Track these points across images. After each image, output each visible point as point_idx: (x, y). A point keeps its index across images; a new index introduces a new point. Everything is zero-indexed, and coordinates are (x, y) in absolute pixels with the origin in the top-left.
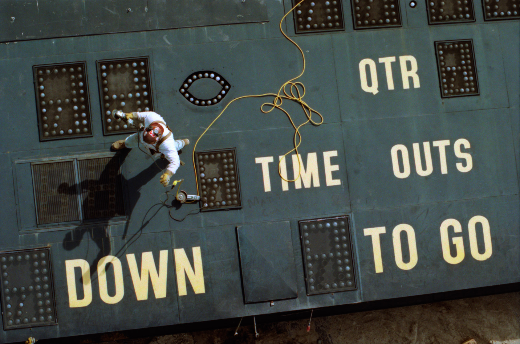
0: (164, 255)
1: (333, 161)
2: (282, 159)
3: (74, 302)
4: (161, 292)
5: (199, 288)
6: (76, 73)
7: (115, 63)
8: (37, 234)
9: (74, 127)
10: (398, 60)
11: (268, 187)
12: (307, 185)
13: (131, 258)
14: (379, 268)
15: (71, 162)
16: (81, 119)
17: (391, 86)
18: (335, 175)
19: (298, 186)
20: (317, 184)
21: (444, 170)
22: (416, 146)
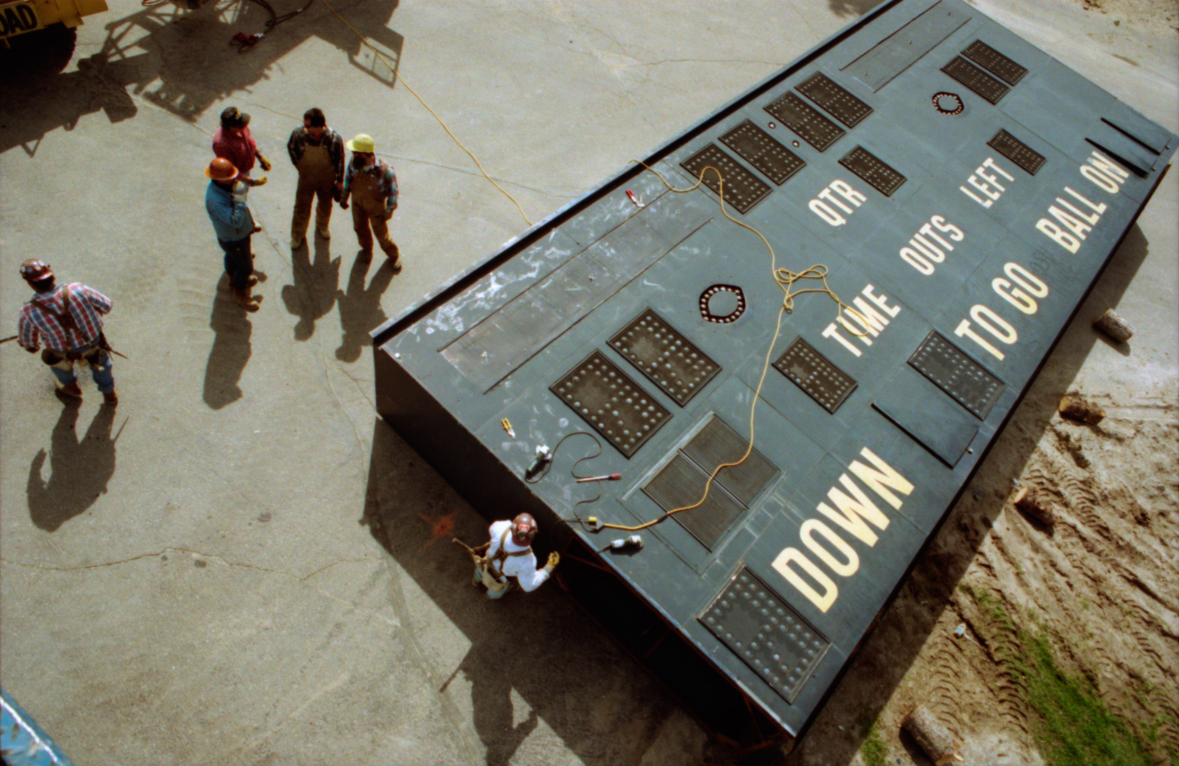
0: (844, 480)
1: (876, 293)
2: (840, 319)
3: (824, 603)
4: (882, 522)
5: (906, 488)
6: (597, 367)
7: (624, 333)
8: (718, 561)
9: (646, 421)
10: (830, 189)
11: (858, 353)
12: (881, 328)
13: (823, 508)
14: (1000, 356)
15: (678, 457)
16: (644, 408)
17: (849, 211)
18: (890, 304)
19: (876, 334)
20: (886, 322)
21: (950, 248)
22: (912, 242)
